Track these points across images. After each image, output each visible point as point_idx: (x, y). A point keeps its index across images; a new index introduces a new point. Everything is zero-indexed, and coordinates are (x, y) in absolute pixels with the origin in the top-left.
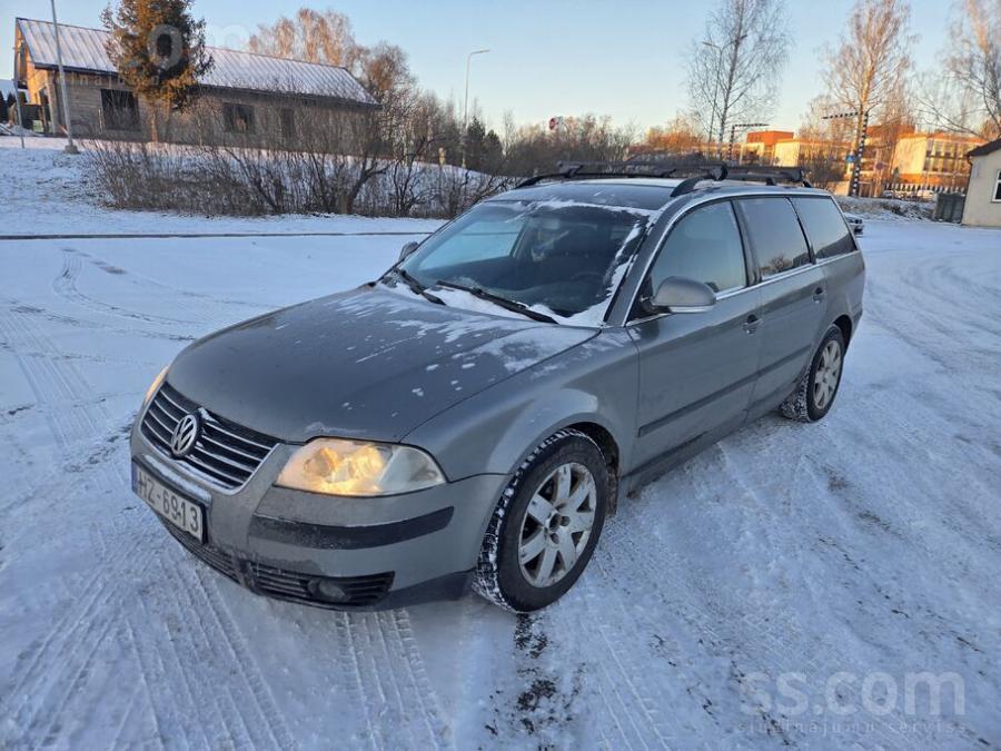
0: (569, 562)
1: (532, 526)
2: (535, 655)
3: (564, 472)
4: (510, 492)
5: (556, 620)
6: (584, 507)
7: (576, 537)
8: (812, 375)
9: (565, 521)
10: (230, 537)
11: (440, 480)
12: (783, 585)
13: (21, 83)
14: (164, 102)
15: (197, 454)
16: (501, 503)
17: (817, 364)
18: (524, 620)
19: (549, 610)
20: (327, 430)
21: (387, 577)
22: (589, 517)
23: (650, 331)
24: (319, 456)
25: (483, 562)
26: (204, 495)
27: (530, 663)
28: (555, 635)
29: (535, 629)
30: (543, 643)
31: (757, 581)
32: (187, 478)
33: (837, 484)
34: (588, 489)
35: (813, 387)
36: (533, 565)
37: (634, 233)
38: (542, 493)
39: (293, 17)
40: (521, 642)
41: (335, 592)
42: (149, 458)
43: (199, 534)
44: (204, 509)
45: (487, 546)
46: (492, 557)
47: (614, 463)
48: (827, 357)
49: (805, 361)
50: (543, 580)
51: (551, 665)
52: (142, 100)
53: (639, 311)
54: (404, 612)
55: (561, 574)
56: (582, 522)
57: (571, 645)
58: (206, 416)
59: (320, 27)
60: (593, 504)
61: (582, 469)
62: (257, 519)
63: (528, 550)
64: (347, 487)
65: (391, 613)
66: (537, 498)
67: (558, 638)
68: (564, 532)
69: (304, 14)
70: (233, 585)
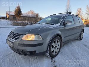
0: (57, 52)
1: (53, 47)
2: (54, 63)
3: (56, 40)
4: (50, 42)
5: (56, 59)
6: (59, 45)
7: (58, 49)
8: (81, 35)
9: (56, 47)
10: (16, 46)
11: (42, 39)
12: (83, 56)
13: (7, 16)
14: (18, 17)
15: (13, 37)
16: (49, 43)
17: (81, 34)
18: (52, 59)
19: (55, 58)
20: (28, 33)
21: (35, 51)
22: (59, 47)
23: (65, 26)
24: (27, 36)
25: (47, 51)
26: (13, 41)
27: (53, 64)
28: (56, 60)
29: (53, 60)
30: (54, 61)
31: (80, 55)
32: (12, 40)
33: (85, 46)
34: (59, 43)
35: (81, 36)
36: (53, 52)
37: (62, 17)
38: (54, 42)
39: (30, 11)
40: (52, 61)
41: (28, 53)
42: (8, 39)
43: (12, 47)
44: (13, 43)
45: (47, 48)
46: (48, 50)
47: (62, 41)
48: (82, 33)
49: (80, 33)
50: (54, 54)
51: (56, 64)
52: (17, 17)
53: (64, 24)
54: (37, 57)
55: (56, 53)
56: (58, 47)
57: (58, 62)
58: (15, 33)
59: (32, 12)
60: (60, 45)
61: (58, 41)
62: (19, 44)
63: (52, 49)
64: (30, 39)
65: (35, 57)
66: (53, 43)
67: (56, 61)
68: (56, 48)
69: (31, 11)
70: (16, 53)
